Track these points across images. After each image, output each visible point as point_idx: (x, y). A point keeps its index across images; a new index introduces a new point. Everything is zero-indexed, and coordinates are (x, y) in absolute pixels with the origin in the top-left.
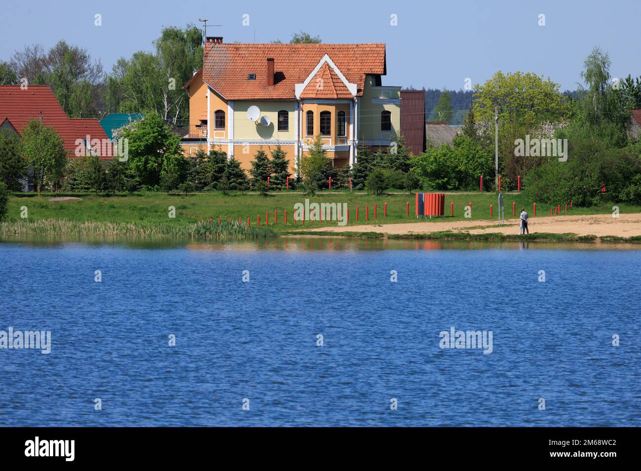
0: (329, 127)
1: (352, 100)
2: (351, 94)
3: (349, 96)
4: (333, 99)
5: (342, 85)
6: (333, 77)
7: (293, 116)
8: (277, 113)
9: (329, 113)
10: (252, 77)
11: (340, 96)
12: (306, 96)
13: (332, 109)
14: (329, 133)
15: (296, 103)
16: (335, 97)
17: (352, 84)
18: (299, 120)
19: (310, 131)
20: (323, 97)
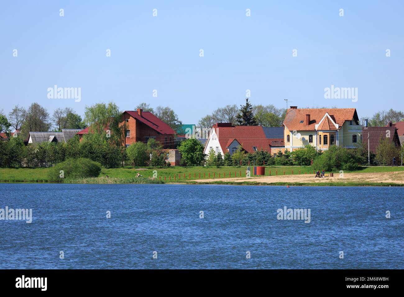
0: (327, 141)
1: (337, 130)
2: (336, 128)
3: (335, 129)
4: (328, 130)
5: (333, 125)
6: (329, 122)
7: (314, 137)
8: (308, 136)
9: (327, 136)
10: (302, 122)
11: (331, 129)
12: (318, 129)
13: (328, 134)
14: (327, 144)
15: (315, 132)
16: (329, 129)
17: (336, 124)
18: (317, 139)
19: (320, 143)
20: (324, 129)
